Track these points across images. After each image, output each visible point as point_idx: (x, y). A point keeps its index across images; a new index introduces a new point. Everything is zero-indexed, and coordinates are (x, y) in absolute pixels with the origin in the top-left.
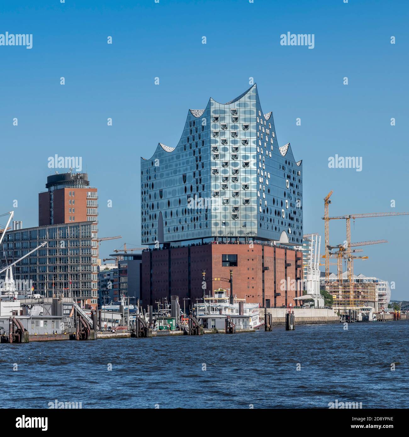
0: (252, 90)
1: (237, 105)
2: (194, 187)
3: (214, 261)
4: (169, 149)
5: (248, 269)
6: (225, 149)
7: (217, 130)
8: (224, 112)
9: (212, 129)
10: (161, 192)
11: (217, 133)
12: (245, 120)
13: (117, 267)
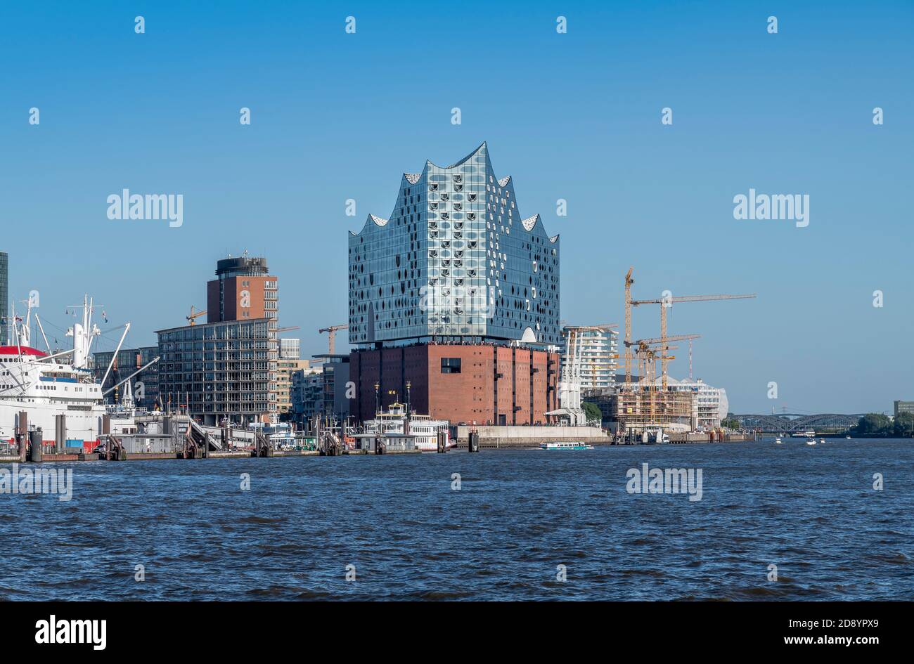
0: (480, 150)
1: (461, 170)
2: (409, 273)
3: (430, 366)
4: (381, 222)
5: (475, 377)
6: (446, 225)
7: (436, 201)
8: (445, 178)
9: (429, 200)
10: (371, 277)
11: (436, 205)
12: (471, 188)
13: (322, 371)
